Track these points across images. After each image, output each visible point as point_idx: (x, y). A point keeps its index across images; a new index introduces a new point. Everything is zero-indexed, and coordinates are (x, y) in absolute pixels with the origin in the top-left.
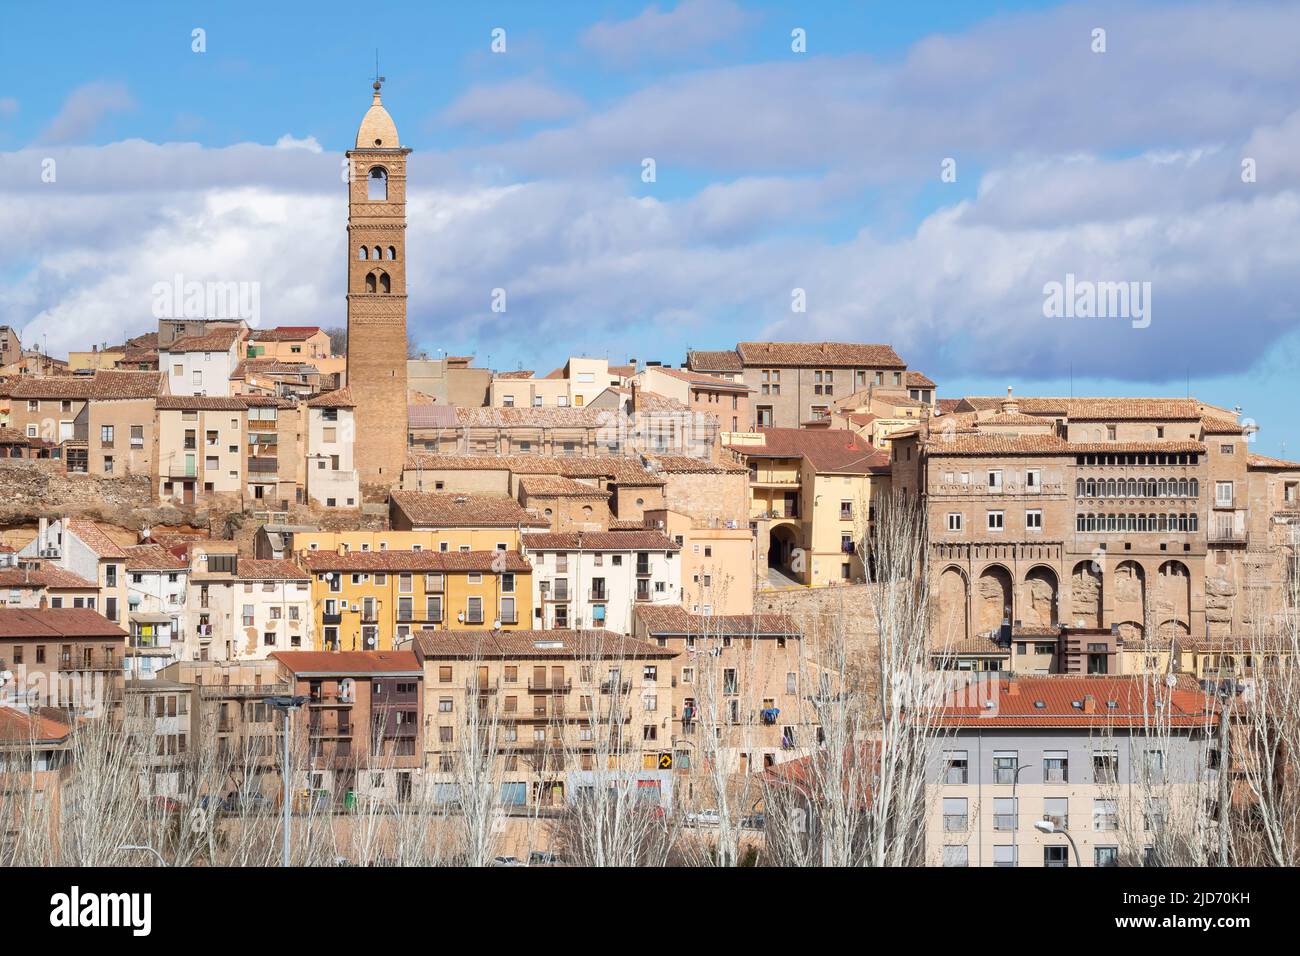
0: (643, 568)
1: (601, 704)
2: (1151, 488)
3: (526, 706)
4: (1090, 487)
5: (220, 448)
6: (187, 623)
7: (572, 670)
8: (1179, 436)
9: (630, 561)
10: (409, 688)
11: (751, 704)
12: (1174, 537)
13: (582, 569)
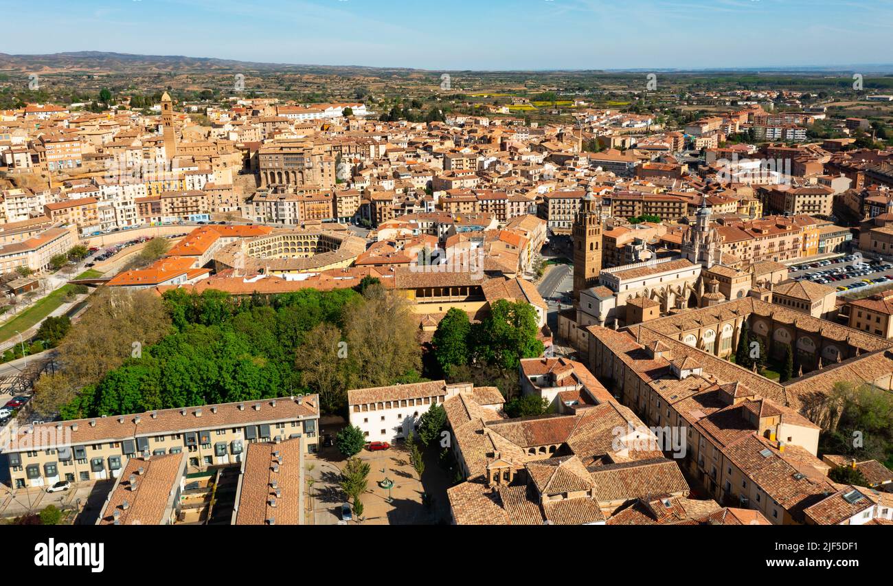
0: (207, 177)
1: (194, 204)
2: (296, 159)
3: (181, 205)
4: (287, 159)
5: (138, 156)
6: (120, 193)
7: (188, 198)
8: (300, 150)
9: (205, 176)
10: (159, 204)
11: (224, 200)
12: (300, 167)
13: (196, 178)
